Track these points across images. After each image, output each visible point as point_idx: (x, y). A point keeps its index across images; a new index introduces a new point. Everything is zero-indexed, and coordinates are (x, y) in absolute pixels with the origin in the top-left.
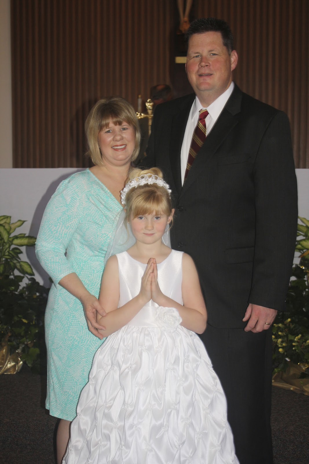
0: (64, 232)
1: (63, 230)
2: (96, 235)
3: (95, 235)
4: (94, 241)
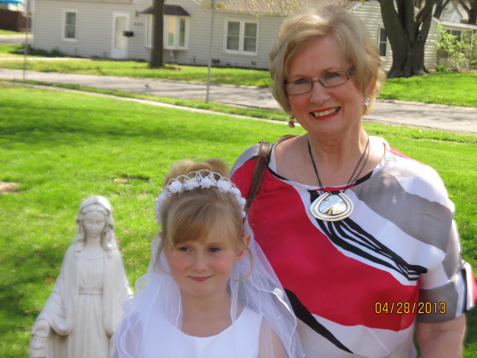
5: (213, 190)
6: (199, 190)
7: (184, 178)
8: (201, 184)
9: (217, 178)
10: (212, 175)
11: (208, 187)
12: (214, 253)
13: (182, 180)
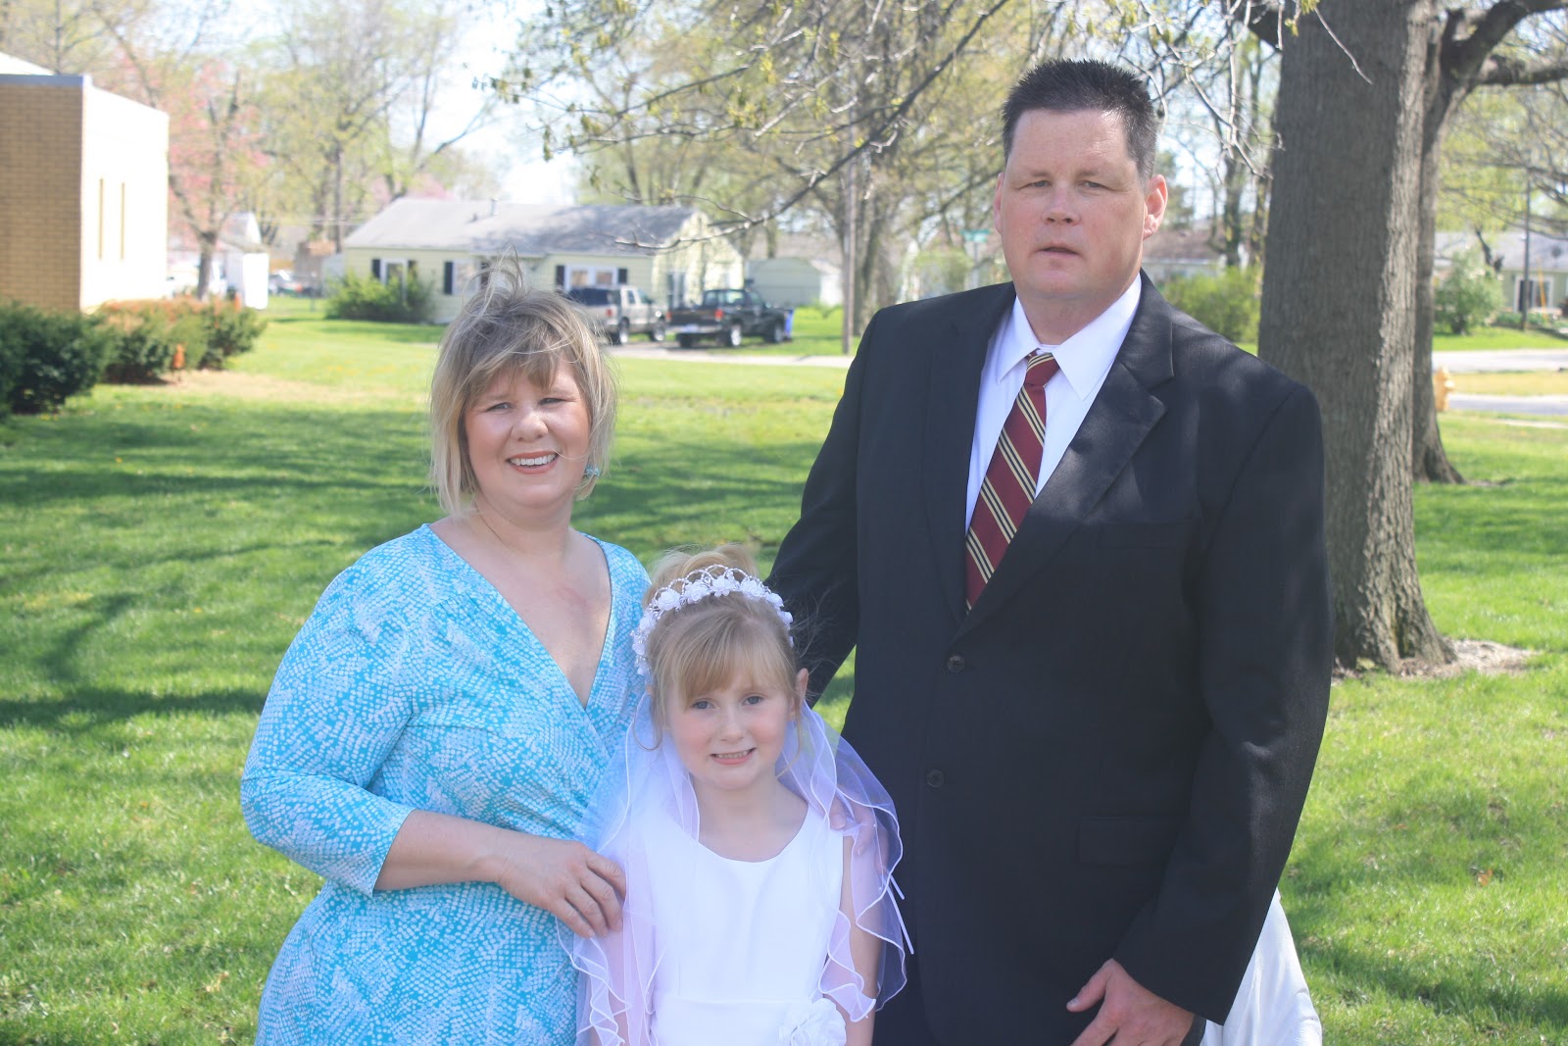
0: (359, 742)
1: (356, 737)
2: (486, 745)
3: (481, 747)
4: (474, 768)
5: (735, 597)
6: (710, 600)
7: (681, 583)
8: (713, 589)
9: (739, 577)
10: (729, 572)
11: (726, 593)
12: (755, 706)
13: (678, 587)
